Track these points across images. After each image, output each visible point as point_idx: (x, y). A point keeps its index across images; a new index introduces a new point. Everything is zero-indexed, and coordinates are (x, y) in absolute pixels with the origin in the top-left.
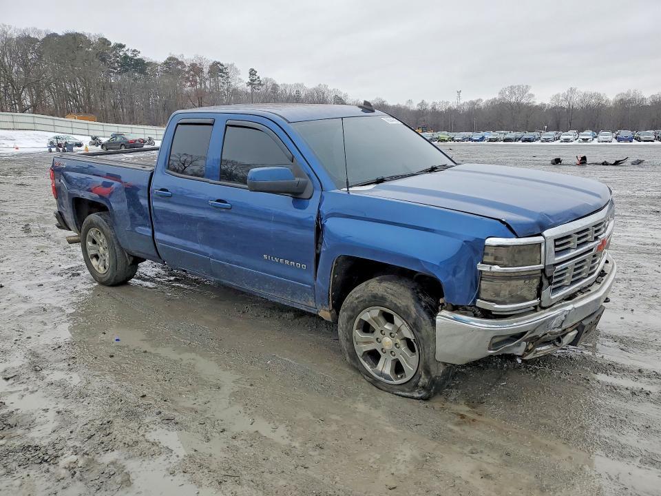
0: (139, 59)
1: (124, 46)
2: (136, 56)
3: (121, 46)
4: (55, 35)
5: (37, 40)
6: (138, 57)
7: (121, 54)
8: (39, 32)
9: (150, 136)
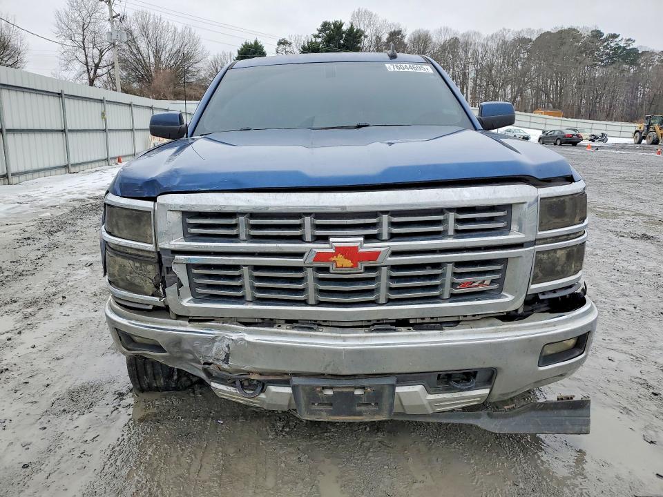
0: (633, 49)
1: (617, 36)
2: (629, 45)
3: (614, 36)
4: (548, 33)
5: (530, 40)
6: (631, 47)
7: (612, 45)
8: (532, 32)
9: (604, 132)
